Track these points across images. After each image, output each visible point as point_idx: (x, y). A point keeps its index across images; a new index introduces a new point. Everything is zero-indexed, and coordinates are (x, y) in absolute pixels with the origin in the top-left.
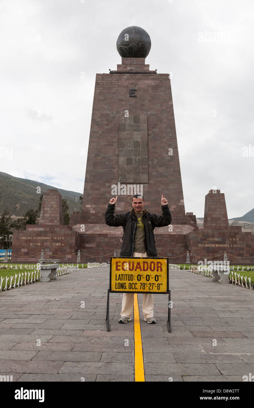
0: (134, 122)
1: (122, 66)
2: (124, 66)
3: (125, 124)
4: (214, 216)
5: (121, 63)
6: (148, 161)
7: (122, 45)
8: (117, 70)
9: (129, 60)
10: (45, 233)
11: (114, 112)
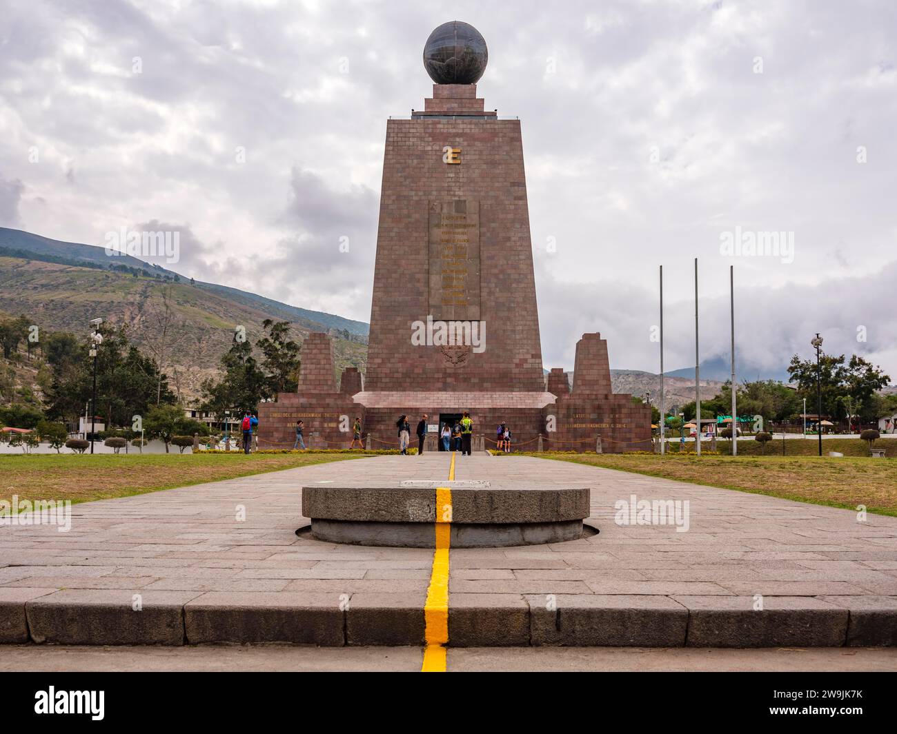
0: (457, 211)
1: (433, 101)
2: (438, 101)
3: (441, 215)
4: (588, 378)
5: (431, 96)
6: (480, 282)
7: (433, 59)
8: (424, 111)
9: (447, 89)
10: (311, 407)
11: (421, 193)
